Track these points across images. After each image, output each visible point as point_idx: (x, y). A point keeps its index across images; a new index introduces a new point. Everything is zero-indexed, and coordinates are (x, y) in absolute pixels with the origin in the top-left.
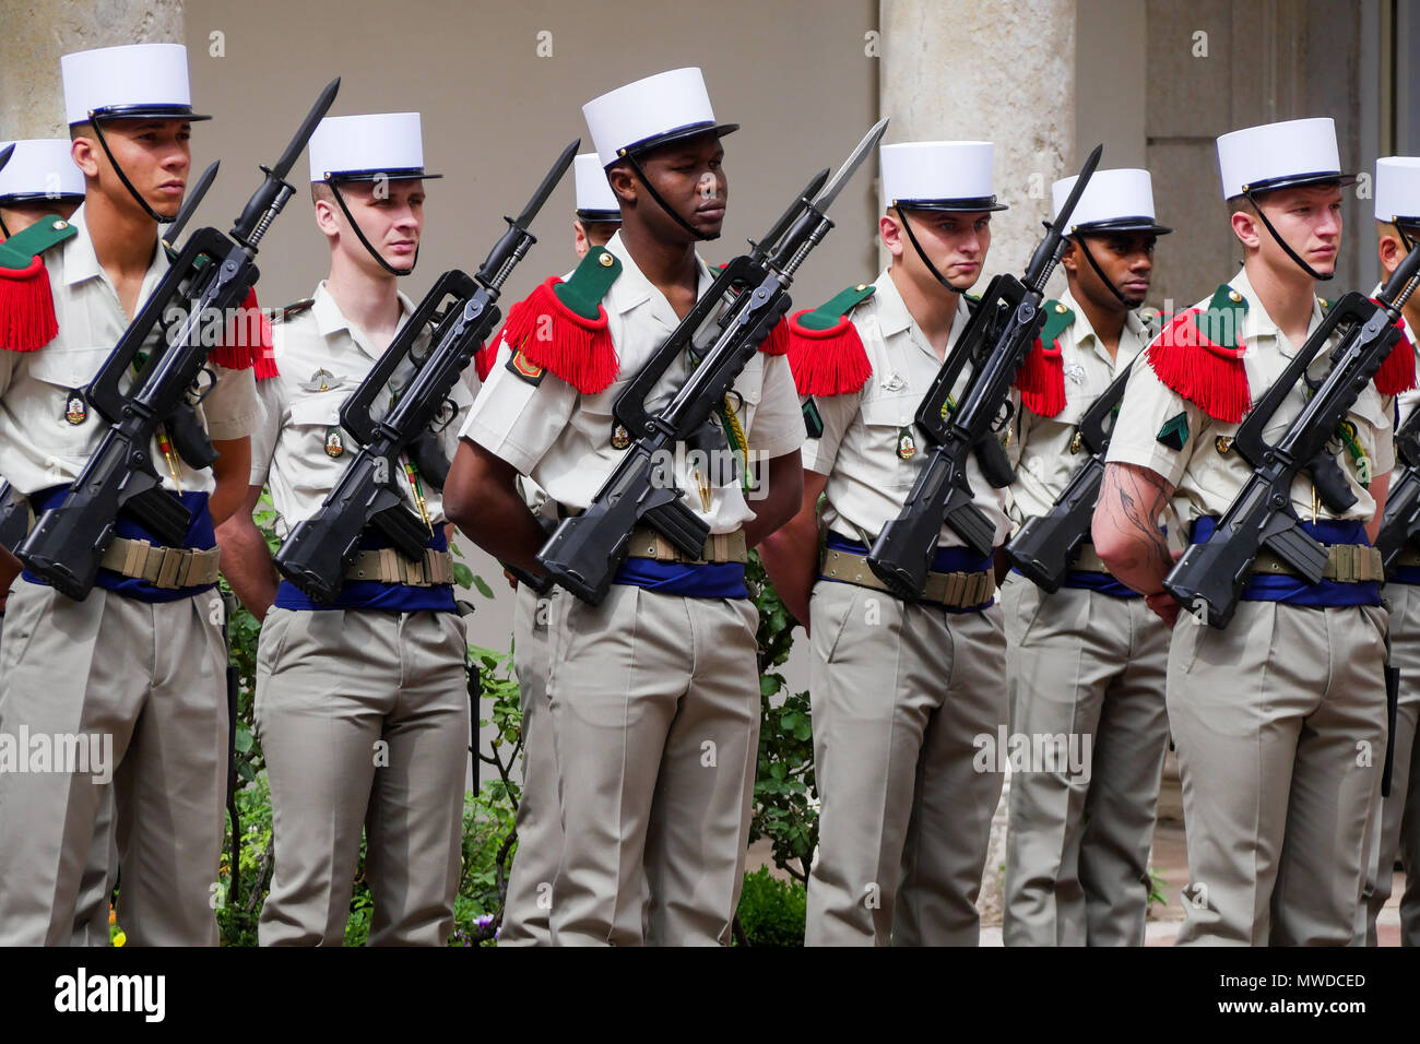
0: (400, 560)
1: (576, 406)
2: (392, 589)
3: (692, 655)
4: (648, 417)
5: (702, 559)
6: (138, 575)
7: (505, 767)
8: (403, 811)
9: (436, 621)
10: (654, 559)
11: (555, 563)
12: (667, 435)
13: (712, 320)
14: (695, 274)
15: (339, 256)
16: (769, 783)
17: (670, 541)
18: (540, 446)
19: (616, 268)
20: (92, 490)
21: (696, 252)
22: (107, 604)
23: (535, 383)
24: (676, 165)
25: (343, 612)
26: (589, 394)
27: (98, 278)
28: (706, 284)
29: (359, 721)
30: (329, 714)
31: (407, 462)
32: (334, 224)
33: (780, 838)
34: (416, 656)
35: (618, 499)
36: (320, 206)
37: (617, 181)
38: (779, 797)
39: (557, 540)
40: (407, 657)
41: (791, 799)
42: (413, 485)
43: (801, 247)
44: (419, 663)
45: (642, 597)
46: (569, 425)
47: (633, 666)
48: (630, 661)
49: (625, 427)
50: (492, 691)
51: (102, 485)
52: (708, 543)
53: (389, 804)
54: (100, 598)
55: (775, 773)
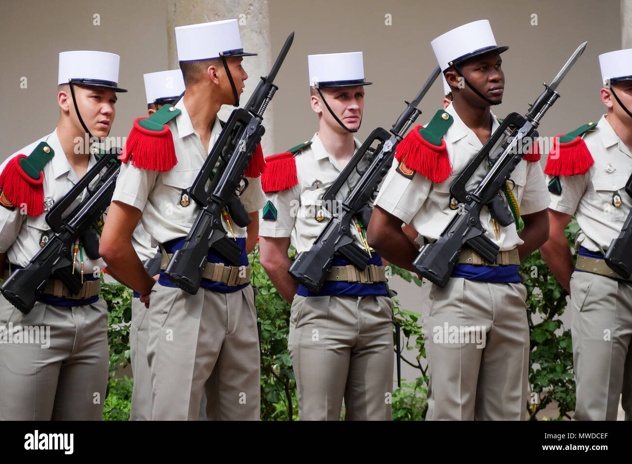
0: (357, 271)
1: (431, 189)
2: (353, 285)
3: (492, 311)
4: (468, 194)
5: (496, 264)
6: (219, 280)
7: (424, 370)
8: (363, 394)
9: (376, 301)
10: (471, 264)
11: (422, 266)
12: (477, 202)
13: (499, 145)
14: (490, 123)
15: (322, 122)
16: (555, 374)
17: (478, 254)
18: (414, 209)
19: (450, 120)
20: (196, 240)
21: (491, 111)
22: (205, 296)
23: (411, 178)
24: (477, 68)
25: (329, 297)
26: (437, 183)
27: (193, 134)
28: (496, 127)
29: (339, 351)
30: (323, 348)
31: (357, 222)
32: (319, 108)
33: (561, 401)
34: (365, 318)
35: (453, 234)
36: (313, 98)
37: (449, 78)
38: (561, 381)
39: (423, 255)
40: (361, 318)
41: (567, 382)
42: (360, 233)
43: (543, 107)
44: (367, 322)
45: (466, 284)
46: (428, 198)
47: (463, 317)
48: (461, 315)
49: (456, 199)
50: (415, 332)
51: (201, 237)
52: (499, 256)
53: (355, 391)
54: (202, 292)
55: (558, 369)
